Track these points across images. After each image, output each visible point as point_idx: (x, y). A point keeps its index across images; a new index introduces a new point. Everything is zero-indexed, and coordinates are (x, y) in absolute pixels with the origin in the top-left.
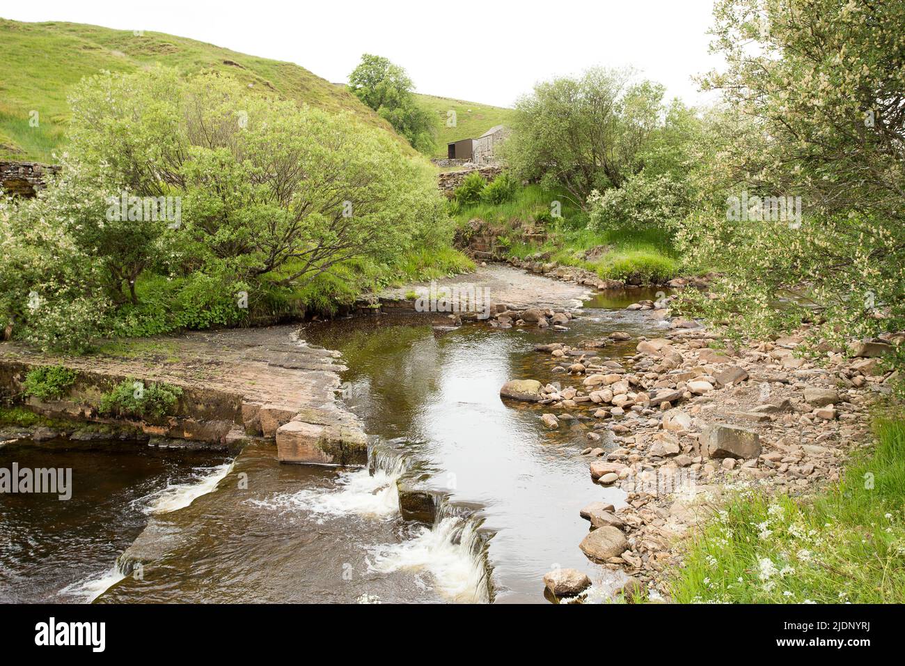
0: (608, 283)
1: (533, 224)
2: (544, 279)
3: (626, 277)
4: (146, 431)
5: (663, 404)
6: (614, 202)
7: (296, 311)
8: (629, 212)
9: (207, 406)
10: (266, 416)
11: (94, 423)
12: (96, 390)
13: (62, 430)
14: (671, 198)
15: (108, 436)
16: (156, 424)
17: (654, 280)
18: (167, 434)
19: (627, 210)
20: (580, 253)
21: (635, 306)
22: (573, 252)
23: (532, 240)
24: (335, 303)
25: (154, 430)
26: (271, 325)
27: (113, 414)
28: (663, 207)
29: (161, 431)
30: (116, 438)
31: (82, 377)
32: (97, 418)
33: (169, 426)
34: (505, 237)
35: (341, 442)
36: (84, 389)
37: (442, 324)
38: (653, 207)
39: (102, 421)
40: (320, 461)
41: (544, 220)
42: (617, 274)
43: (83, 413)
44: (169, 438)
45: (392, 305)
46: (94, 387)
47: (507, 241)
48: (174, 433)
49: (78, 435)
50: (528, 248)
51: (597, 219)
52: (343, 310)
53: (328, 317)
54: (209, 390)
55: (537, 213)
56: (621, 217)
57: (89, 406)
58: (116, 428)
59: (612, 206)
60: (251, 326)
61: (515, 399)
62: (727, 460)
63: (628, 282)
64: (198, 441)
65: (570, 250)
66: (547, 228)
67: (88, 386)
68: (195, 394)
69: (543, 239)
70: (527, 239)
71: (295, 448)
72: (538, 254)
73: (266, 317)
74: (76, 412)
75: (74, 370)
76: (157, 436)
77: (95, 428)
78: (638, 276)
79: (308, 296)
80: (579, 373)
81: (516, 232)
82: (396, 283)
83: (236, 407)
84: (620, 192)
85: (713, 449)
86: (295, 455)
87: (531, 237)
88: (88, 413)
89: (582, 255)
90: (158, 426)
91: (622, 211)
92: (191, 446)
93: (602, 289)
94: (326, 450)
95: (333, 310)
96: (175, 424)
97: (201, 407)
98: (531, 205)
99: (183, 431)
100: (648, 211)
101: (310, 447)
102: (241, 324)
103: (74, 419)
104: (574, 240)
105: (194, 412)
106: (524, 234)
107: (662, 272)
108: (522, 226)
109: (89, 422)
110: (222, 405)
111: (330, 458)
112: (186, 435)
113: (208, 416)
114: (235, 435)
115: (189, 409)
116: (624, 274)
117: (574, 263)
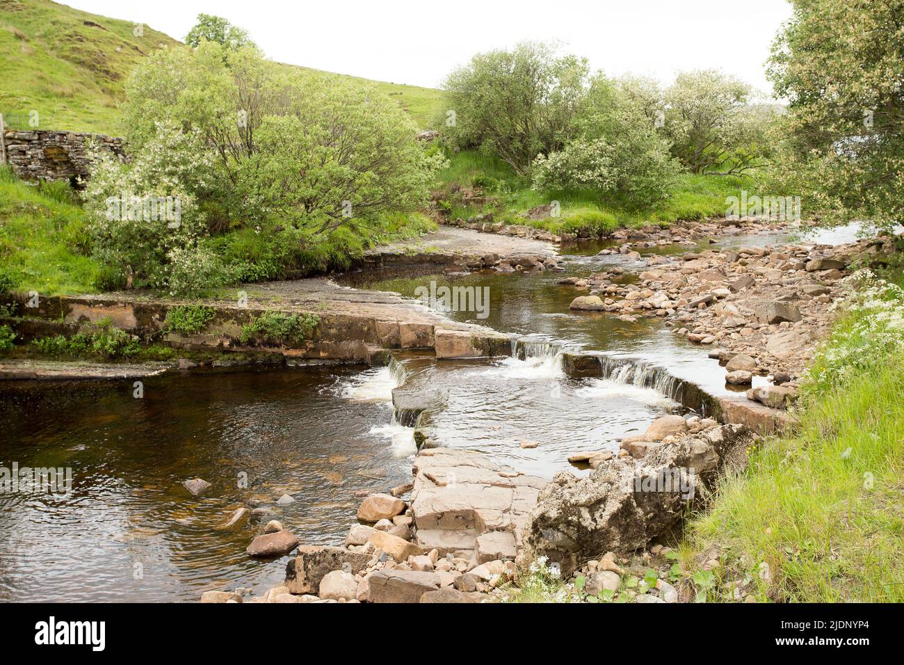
0: (563, 237)
1: (471, 188)
2: (498, 236)
3: (577, 231)
4: (285, 354)
5: (701, 305)
6: (559, 165)
7: (320, 265)
8: (572, 173)
9: (339, 329)
10: (405, 330)
11: (233, 352)
12: (233, 323)
13: (200, 361)
14: (607, 160)
15: (244, 362)
16: (295, 347)
17: (600, 233)
18: (304, 355)
19: (570, 172)
20: (524, 212)
21: (605, 251)
22: (516, 213)
23: (472, 203)
24: (349, 257)
25: (293, 353)
26: (301, 278)
27: (251, 342)
28: (602, 168)
29: (299, 353)
30: (253, 363)
31: (220, 313)
32: (235, 347)
33: (306, 348)
34: (445, 201)
35: (488, 339)
36: (221, 324)
37: (455, 271)
38: (593, 168)
39: (240, 349)
40: (471, 356)
41: (482, 184)
42: (569, 228)
43: (221, 344)
44: (306, 358)
45: (394, 259)
46: (231, 321)
47: (447, 204)
48: (311, 354)
49: (218, 363)
50: (470, 211)
51: (541, 180)
52: (357, 264)
53: (343, 270)
54: (341, 316)
55: (474, 178)
56: (565, 178)
57: (228, 337)
58: (251, 355)
59: (556, 168)
60: (287, 279)
61: (584, 310)
62: (782, 323)
63: (579, 236)
64: (333, 359)
65: (512, 210)
66: (485, 192)
67: (225, 321)
68: (328, 320)
69: (482, 202)
70: (467, 202)
71: (451, 347)
72: (480, 216)
73: (299, 271)
74: (215, 344)
75: (212, 308)
76: (296, 358)
77: (231, 356)
78: (586, 230)
79: (327, 252)
80: (614, 294)
81: (456, 195)
82: (383, 242)
83: (366, 329)
84: (563, 155)
85: (771, 318)
86: (451, 353)
87: (471, 200)
88: (226, 344)
89: (526, 215)
90: (297, 348)
91: (565, 173)
92: (328, 363)
93: (559, 242)
94: (477, 347)
95: (348, 263)
96: (312, 346)
97: (333, 331)
98: (468, 169)
99: (319, 351)
100: (589, 173)
101: (464, 345)
102: (279, 277)
103: (213, 350)
104: (514, 202)
105: (327, 336)
106: (464, 198)
107: (606, 225)
108: (461, 190)
109: (226, 351)
110: (354, 328)
111: (480, 352)
112: (322, 354)
113: (339, 338)
114: (373, 349)
115: (322, 333)
116: (575, 229)
117: (520, 222)
